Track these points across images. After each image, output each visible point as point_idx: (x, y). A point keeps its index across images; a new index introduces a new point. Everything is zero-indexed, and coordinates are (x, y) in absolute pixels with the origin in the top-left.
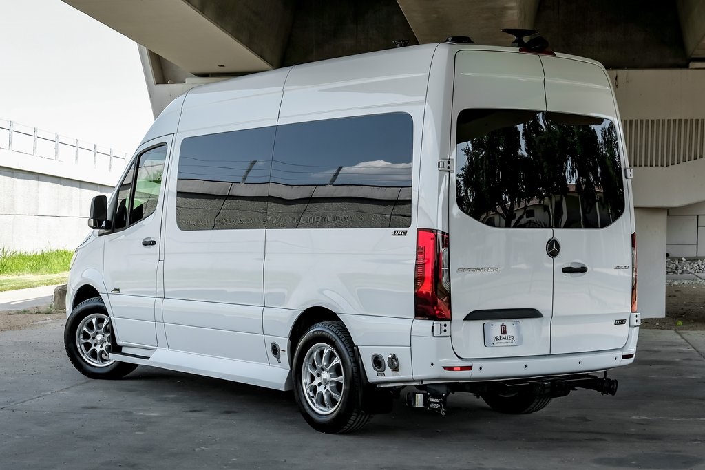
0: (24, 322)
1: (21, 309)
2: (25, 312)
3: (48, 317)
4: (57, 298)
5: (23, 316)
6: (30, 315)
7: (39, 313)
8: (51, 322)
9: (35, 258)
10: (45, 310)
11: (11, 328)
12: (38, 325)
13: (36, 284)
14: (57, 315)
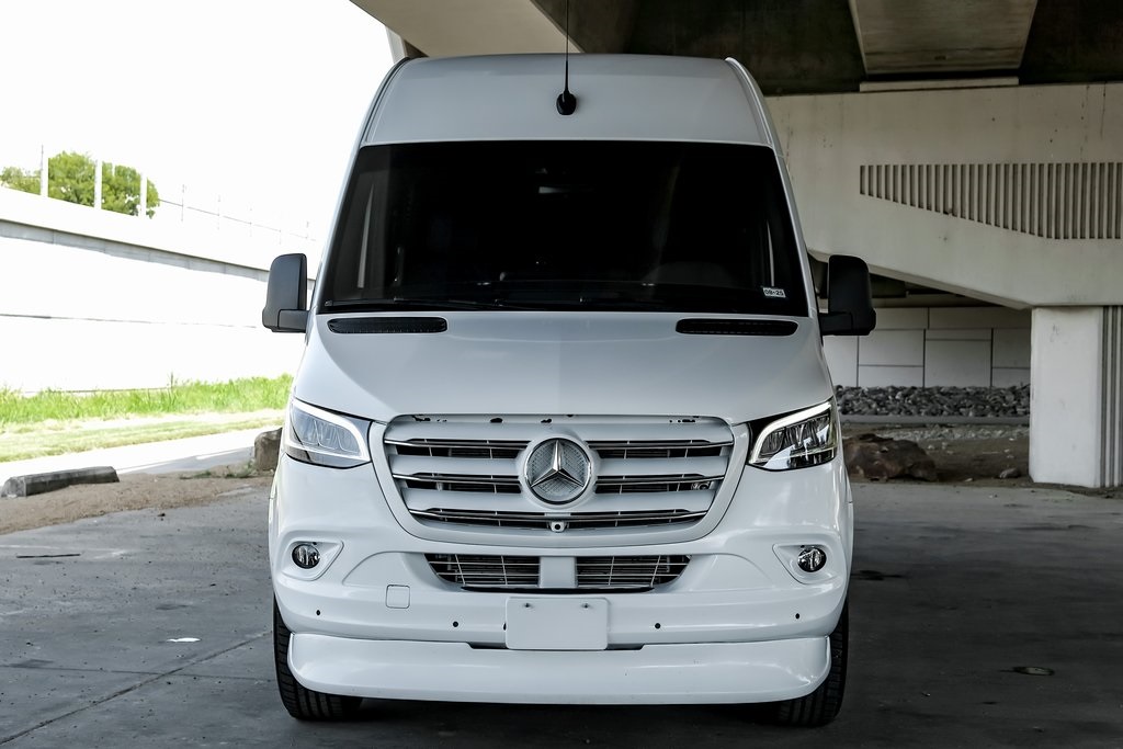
0: (208, 491)
1: (202, 469)
2: (208, 474)
3: (245, 483)
4: (259, 453)
5: (205, 481)
6: (215, 480)
7: (230, 476)
8: (252, 493)
9: (219, 389)
10: (239, 471)
11: (188, 503)
12: (231, 497)
13: (223, 428)
14: (260, 480)
